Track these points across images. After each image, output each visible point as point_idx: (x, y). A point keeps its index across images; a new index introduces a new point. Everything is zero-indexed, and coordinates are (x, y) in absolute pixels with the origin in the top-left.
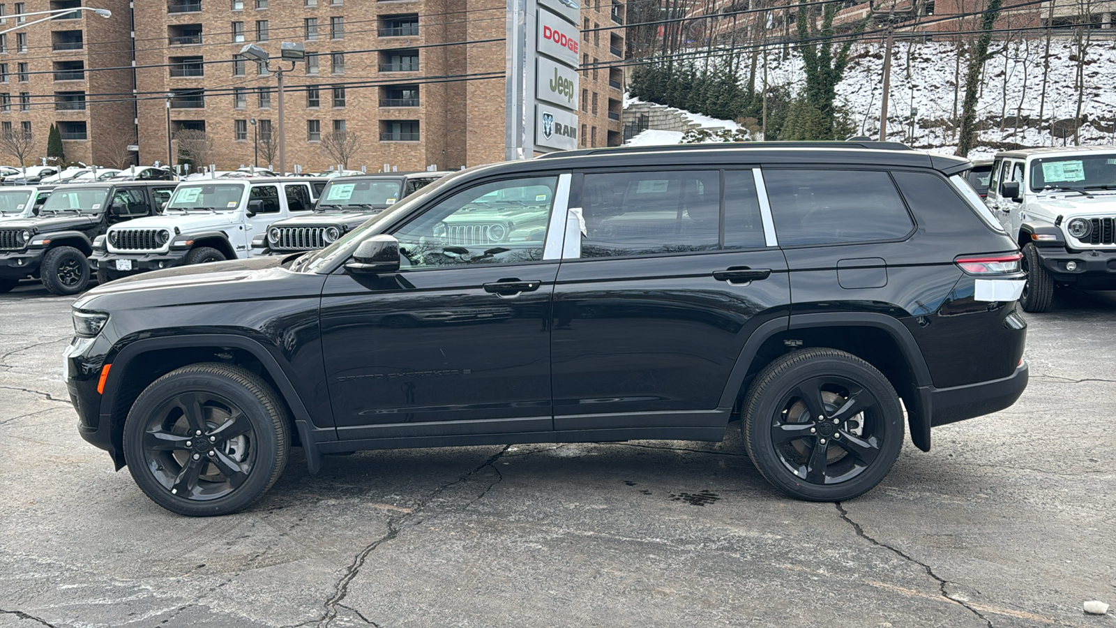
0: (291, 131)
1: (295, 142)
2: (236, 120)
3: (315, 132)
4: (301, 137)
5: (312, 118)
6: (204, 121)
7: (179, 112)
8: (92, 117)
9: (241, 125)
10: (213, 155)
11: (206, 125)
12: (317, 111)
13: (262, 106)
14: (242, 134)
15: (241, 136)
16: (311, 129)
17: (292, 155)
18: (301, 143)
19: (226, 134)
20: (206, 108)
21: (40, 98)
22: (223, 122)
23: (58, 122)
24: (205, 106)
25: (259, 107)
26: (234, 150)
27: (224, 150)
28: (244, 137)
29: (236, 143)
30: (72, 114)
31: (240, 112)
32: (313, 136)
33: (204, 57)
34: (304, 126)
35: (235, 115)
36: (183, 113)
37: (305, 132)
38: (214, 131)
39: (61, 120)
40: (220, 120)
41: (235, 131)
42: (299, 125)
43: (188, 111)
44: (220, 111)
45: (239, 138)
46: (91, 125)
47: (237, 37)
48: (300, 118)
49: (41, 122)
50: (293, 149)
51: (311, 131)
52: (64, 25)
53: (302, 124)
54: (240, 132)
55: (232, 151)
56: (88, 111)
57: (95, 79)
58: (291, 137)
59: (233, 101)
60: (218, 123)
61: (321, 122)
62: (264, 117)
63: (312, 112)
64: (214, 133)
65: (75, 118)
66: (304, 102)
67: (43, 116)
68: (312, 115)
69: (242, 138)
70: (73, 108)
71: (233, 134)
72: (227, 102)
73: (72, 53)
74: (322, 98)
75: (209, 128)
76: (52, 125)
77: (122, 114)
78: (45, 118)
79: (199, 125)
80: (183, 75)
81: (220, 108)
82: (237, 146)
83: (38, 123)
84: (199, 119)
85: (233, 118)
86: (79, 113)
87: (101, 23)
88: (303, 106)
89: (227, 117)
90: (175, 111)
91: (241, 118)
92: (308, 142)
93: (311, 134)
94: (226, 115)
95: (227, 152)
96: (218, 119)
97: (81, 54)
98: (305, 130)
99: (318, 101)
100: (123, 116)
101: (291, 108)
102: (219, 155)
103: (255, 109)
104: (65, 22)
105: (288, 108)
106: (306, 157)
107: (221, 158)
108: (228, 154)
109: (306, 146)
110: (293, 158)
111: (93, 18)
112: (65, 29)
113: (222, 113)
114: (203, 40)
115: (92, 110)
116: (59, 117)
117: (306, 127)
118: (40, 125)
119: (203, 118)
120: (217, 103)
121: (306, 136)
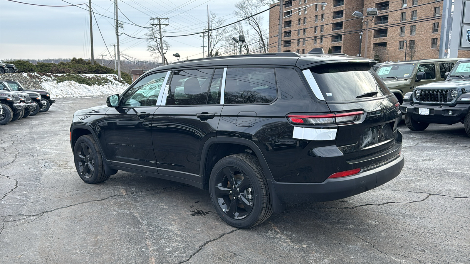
0: (424, 44)
1: (425, 49)
2: (399, 41)
3: (435, 44)
4: (428, 47)
5: (434, 38)
6: (386, 42)
7: (377, 40)
8: (344, 44)
9: (402, 43)
10: (389, 57)
11: (387, 44)
12: (437, 34)
13: (412, 34)
14: (402, 47)
15: (401, 48)
16: (433, 42)
17: (423, 55)
18: (428, 49)
19: (395, 47)
20: (388, 37)
21: (327, 38)
22: (394, 43)
23: (332, 47)
24: (388, 36)
25: (410, 35)
26: (398, 54)
27: (393, 54)
28: (402, 48)
29: (399, 51)
30: (337, 43)
31: (402, 37)
32: (434, 46)
33: (389, 15)
34: (430, 41)
35: (400, 39)
36: (378, 40)
37: (430, 44)
38: (390, 46)
39: (333, 46)
40: (393, 41)
41: (399, 46)
42: (428, 41)
43: (380, 39)
44: (393, 38)
45: (400, 49)
46: (343, 47)
47: (404, 5)
48: (429, 38)
49: (326, 47)
50: (424, 52)
51: (433, 43)
52: (337, 8)
53: (429, 41)
54: (401, 46)
55: (397, 55)
56: (342, 42)
57: (347, 29)
58: (423, 47)
59: (399, 33)
60: (392, 43)
61: (438, 39)
62: (412, 39)
63: (434, 35)
64: (390, 48)
65: (338, 45)
66: (431, 31)
67: (327, 45)
68: (434, 36)
69: (402, 49)
70: (338, 41)
71: (398, 48)
72: (397, 34)
73: (339, 19)
74: (440, 28)
75: (388, 45)
76: (329, 48)
77: (356, 42)
78: (328, 46)
79: (384, 45)
80: (380, 24)
81: (393, 36)
82: (399, 52)
83: (325, 48)
84: (385, 42)
85: (398, 40)
86: (340, 43)
87: (351, 6)
88: (430, 32)
89: (396, 40)
90: (375, 39)
91: (402, 40)
92: (431, 49)
93: (433, 45)
94: (396, 39)
95: (395, 55)
96: (392, 41)
97: (342, 19)
98: (430, 43)
99: (438, 29)
100: (356, 43)
101: (425, 34)
102: (391, 57)
103: (408, 36)
104: (338, 8)
105: (423, 34)
106: (429, 56)
107: (392, 58)
108: (395, 56)
109: (430, 50)
110: (423, 57)
111: (348, 4)
112: (337, 10)
113: (394, 39)
114: (389, 8)
115: (344, 41)
116: (332, 45)
117: (431, 42)
118: (326, 48)
119: (386, 41)
120: (392, 34)
121: (430, 46)
